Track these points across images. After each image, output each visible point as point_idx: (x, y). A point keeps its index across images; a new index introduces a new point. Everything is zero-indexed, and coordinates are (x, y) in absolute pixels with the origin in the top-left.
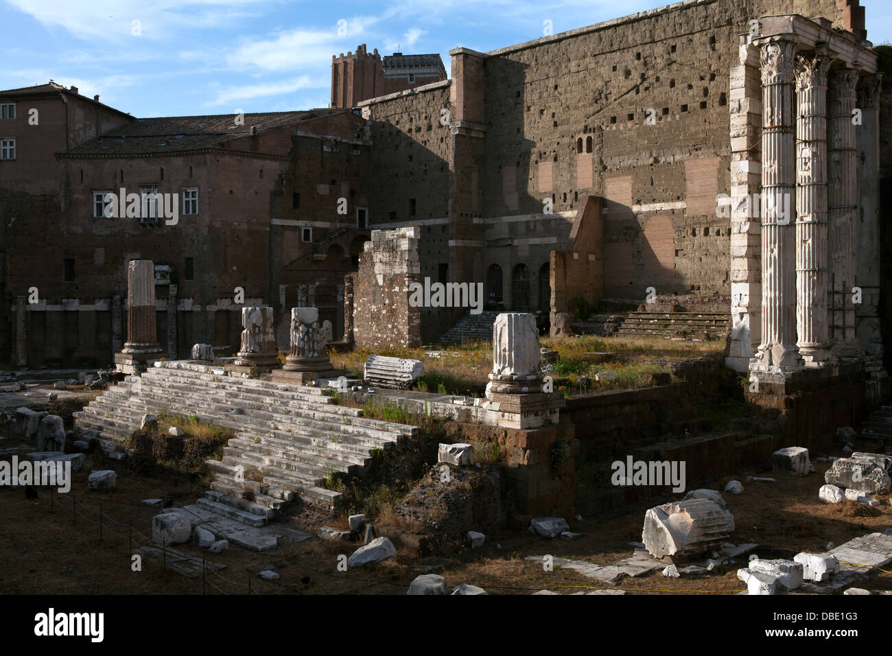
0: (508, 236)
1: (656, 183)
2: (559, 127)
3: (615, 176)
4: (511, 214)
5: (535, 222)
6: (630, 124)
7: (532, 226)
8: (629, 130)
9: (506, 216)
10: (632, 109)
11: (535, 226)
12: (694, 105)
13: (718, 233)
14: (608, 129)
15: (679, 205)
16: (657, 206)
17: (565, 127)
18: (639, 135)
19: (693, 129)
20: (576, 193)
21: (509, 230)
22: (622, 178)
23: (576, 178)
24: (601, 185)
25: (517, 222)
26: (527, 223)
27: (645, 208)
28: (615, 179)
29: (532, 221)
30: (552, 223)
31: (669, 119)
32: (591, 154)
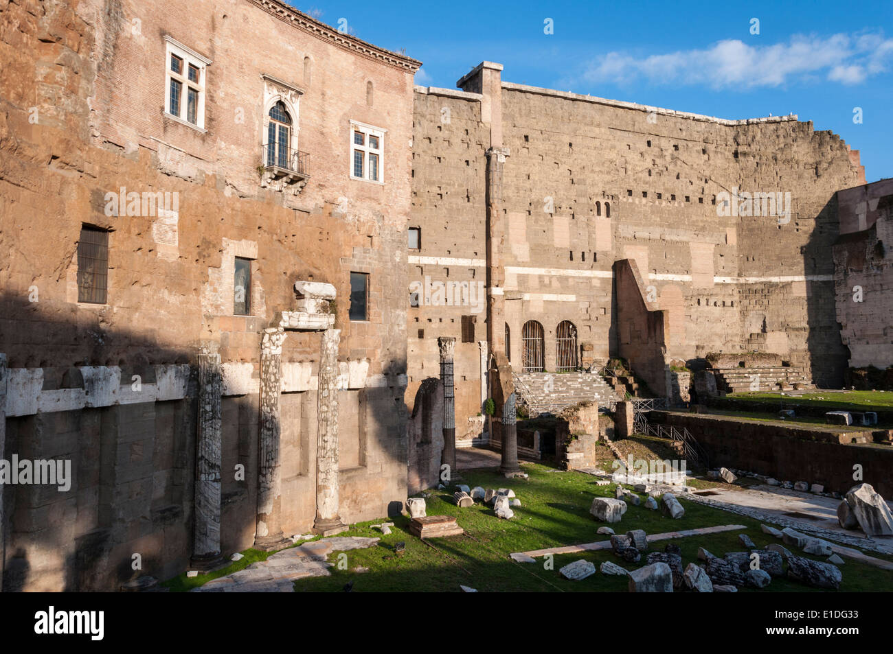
0: (517, 289)
1: (668, 256)
2: (576, 185)
3: (633, 244)
4: (518, 265)
5: (551, 277)
6: (644, 200)
7: (546, 281)
8: (644, 205)
9: (513, 266)
10: (646, 187)
11: (550, 282)
12: (694, 199)
13: (715, 304)
14: (625, 200)
15: (687, 278)
16: (670, 277)
17: (582, 187)
18: (653, 212)
19: (694, 218)
20: (595, 254)
21: (518, 282)
22: (638, 247)
23: (595, 239)
24: (619, 249)
25: (528, 275)
26: (540, 277)
27: (660, 277)
28: (633, 247)
29: (547, 276)
30: (570, 280)
31: (676, 205)
32: (610, 219)
